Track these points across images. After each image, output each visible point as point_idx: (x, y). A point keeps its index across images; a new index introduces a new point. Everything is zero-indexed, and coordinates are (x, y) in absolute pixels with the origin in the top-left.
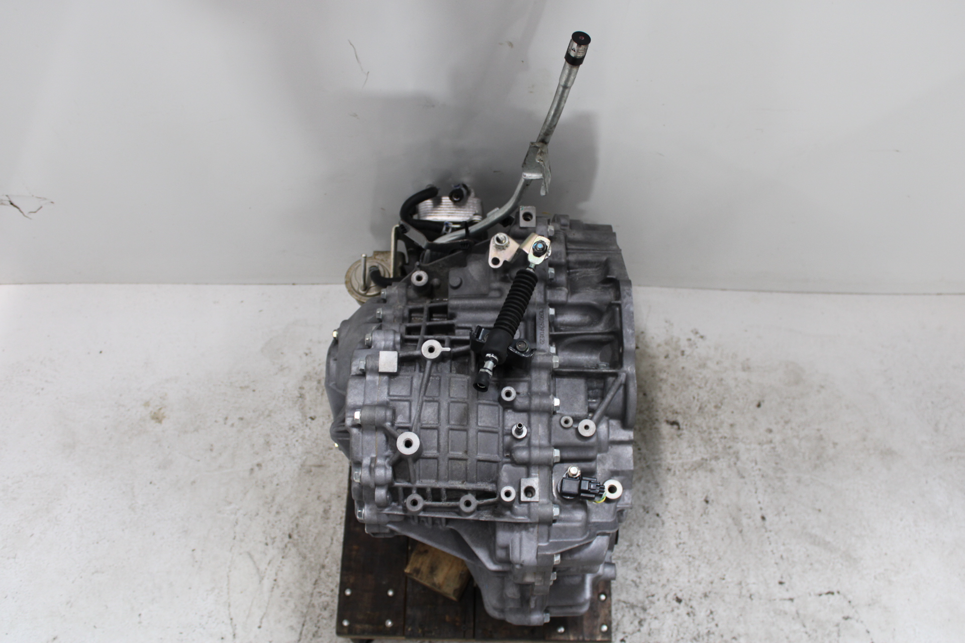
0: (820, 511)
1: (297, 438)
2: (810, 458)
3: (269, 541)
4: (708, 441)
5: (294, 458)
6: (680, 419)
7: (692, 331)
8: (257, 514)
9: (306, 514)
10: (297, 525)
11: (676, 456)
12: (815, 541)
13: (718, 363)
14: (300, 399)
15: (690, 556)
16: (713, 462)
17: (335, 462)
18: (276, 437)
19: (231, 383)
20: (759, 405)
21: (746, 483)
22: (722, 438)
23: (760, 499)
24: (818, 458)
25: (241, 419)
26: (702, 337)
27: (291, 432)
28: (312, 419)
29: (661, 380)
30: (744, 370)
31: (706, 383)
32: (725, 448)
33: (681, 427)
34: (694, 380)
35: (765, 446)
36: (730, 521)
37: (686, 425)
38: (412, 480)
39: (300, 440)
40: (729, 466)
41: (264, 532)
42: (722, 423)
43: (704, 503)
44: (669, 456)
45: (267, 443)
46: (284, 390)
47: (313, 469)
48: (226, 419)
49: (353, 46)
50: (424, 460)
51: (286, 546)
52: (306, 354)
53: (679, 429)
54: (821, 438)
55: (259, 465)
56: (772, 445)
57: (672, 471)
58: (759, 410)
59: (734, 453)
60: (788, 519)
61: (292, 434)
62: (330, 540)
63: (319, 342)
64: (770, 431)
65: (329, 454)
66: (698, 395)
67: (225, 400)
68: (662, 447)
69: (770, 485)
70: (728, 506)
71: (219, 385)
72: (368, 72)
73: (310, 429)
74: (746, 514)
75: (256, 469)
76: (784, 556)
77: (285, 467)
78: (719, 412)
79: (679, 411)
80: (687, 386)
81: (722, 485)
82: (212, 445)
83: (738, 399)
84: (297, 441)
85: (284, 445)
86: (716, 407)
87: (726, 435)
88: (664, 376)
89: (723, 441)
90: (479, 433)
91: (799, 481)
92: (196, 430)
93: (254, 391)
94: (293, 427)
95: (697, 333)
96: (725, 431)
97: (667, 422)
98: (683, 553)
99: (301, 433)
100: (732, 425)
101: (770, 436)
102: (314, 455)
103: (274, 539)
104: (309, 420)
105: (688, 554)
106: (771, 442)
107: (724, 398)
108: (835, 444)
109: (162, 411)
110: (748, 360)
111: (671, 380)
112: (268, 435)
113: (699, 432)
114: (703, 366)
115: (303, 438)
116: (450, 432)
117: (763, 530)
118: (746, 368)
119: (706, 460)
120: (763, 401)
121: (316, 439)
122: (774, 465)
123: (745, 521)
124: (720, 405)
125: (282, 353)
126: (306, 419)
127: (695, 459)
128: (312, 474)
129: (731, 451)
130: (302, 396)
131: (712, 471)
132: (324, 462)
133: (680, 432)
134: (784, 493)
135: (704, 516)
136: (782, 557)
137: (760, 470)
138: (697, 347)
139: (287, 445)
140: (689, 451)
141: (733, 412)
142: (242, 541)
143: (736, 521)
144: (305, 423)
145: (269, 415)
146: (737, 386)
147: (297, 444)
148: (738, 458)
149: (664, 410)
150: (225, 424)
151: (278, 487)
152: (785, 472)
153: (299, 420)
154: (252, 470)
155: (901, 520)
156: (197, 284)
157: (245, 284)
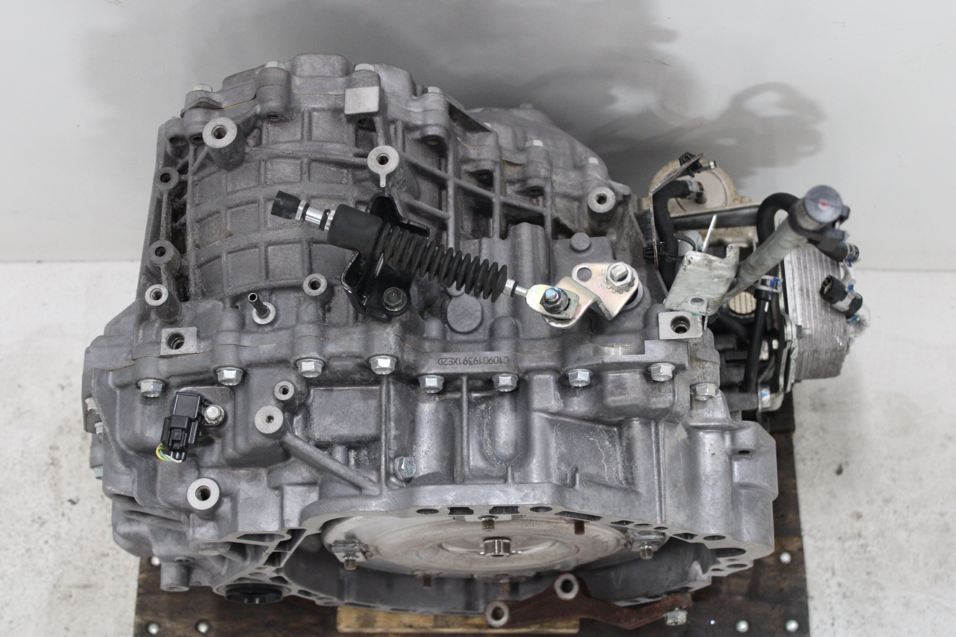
1: (45, 538)
2: (926, 564)
5: (40, 573)
14: (52, 467)
17: (113, 579)
18: (10, 536)
20: (839, 472)
24: (941, 563)
27: (36, 526)
28: (73, 502)
30: (814, 409)
35: (848, 544)
39: (52, 542)
46: (23, 452)
47: (74, 592)
54: (946, 529)
56: (862, 541)
58: (840, 477)
61: (38, 531)
64: (859, 516)
65: (102, 565)
69: (856, 612)
73: (69, 520)
77: (25, 588)
84: (46, 542)
85: (23, 551)
91: (907, 605)
94: (40, 518)
99: (53, 528)
101: (858, 525)
102: (76, 568)
104: (69, 504)
106: (859, 535)
115: (57, 537)
120: (847, 464)
121: (80, 539)
122: (864, 576)
125: (20, 386)
126: (63, 503)
128: (72, 600)
130: (54, 463)
132: (93, 579)
134: (881, 625)
139: (28, 550)
144: (60, 511)
147: (46, 548)
151: (13, 625)
152: (883, 589)
153: (51, 505)
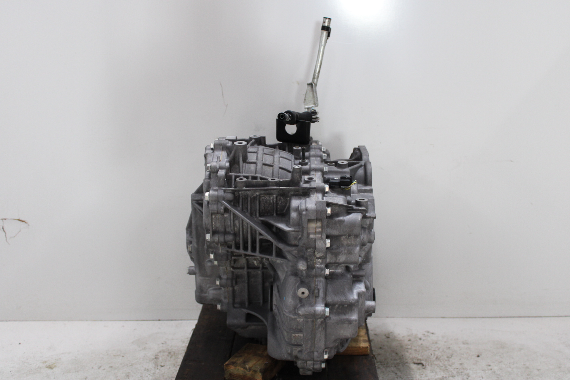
1: (149, 374)
2: (522, 376)
4: (446, 370)
6: (422, 362)
7: (425, 332)
11: (423, 376)
13: (445, 342)
14: (155, 359)
16: (451, 378)
18: (135, 373)
19: (108, 354)
20: (478, 356)
22: (455, 369)
24: (528, 375)
25: (111, 367)
26: (433, 333)
28: (162, 366)
29: (407, 348)
30: (464, 343)
31: (439, 349)
32: (458, 372)
33: (425, 365)
34: (430, 348)
35: (487, 372)
37: (428, 364)
38: (241, 170)
39: (152, 375)
40: (463, 379)
42: (453, 363)
44: (417, 376)
45: (128, 376)
46: (144, 356)
48: (100, 367)
49: (222, 86)
50: (248, 164)
52: (163, 344)
53: (423, 365)
54: (527, 368)
58: (478, 358)
59: (466, 374)
61: (147, 372)
63: (172, 339)
64: (490, 366)
66: (434, 353)
67: (101, 360)
68: (412, 373)
71: (99, 355)
72: (227, 105)
73: (160, 370)
78: (450, 359)
79: (421, 359)
80: (426, 351)
82: (87, 377)
83: (463, 354)
85: (139, 376)
86: (448, 357)
87: (457, 367)
88: (409, 347)
90: (281, 158)
92: (77, 371)
93: (123, 356)
94: (148, 370)
95: (428, 332)
97: (415, 363)
99: (153, 372)
100: (461, 364)
101: (489, 368)
104: (160, 367)
106: (491, 370)
107: (453, 354)
108: (538, 370)
109: (55, 365)
110: (466, 340)
111: (414, 348)
112: (129, 373)
113: (438, 367)
114: (436, 343)
116: (264, 155)
119: (446, 377)
120: (481, 355)
121: (164, 374)
124: (450, 357)
125: (146, 343)
126: (158, 367)
127: (437, 377)
129: (463, 373)
133: (424, 367)
138: (430, 337)
139: (142, 376)
140: (432, 374)
141: (460, 359)
144: (156, 368)
145: (131, 365)
146: (460, 350)
147: (149, 376)
148: (469, 376)
149: (412, 359)
150: (99, 369)
153: (153, 367)
156: (94, 321)
157: (127, 320)
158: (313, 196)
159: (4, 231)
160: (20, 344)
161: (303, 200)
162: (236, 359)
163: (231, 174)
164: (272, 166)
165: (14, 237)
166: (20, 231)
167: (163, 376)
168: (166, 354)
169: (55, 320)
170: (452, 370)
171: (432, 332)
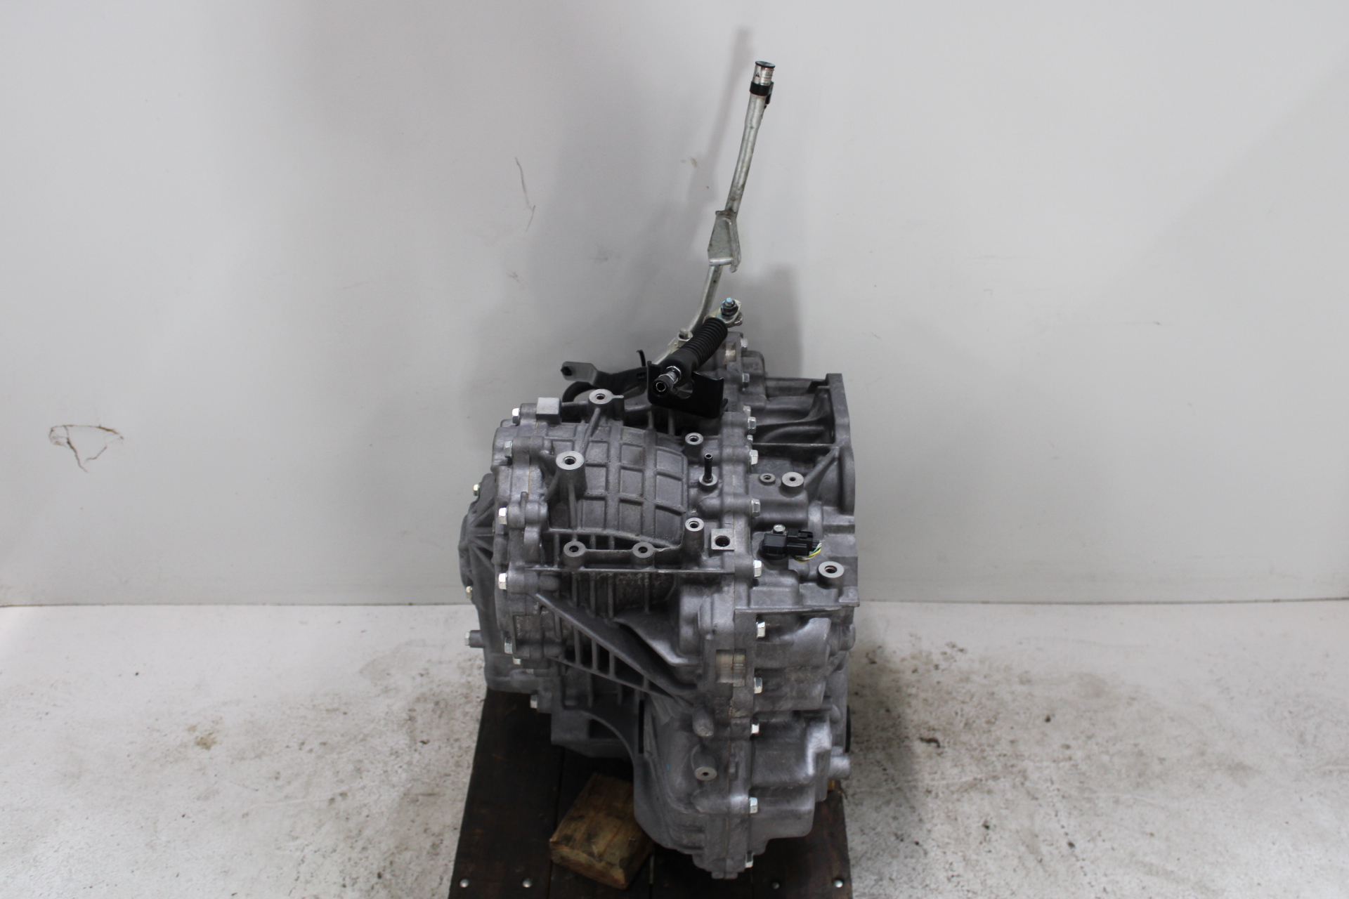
0: (1152, 835)
1: (400, 765)
2: (1128, 776)
3: (348, 881)
4: (981, 760)
5: (394, 786)
6: (939, 736)
7: (947, 645)
8: (334, 851)
9: (406, 849)
10: (391, 863)
11: (937, 776)
12: (1150, 870)
13: (985, 677)
14: (409, 722)
15: (968, 891)
16: (991, 783)
17: (453, 790)
18: (372, 763)
19: (314, 706)
21: (1040, 805)
22: (1000, 755)
23: (1064, 822)
24: (1140, 775)
25: (324, 744)
26: (961, 650)
27: (393, 757)
28: (424, 743)
29: (910, 695)
30: (1022, 682)
31: (972, 697)
32: (1005, 766)
33: (941, 744)
34: (954, 694)
35: (1061, 764)
36: (1022, 849)
37: (949, 742)
38: (573, 523)
39: (405, 767)
40: (1014, 787)
41: (341, 872)
42: (998, 740)
43: (983, 829)
44: (926, 776)
45: (359, 770)
46: (387, 713)
47: (420, 798)
48: (303, 744)
49: (520, 168)
50: (589, 502)
51: (373, 888)
52: (422, 675)
53: (939, 746)
54: (1140, 754)
55: (343, 795)
56: (1072, 762)
57: (933, 793)
58: (1049, 724)
59: (1020, 772)
60: (1108, 845)
61: (395, 760)
62: (438, 880)
63: (440, 663)
64: (1068, 747)
65: (444, 781)
66: (962, 710)
67: (303, 724)
68: (917, 767)
69: (1075, 807)
70: (1017, 832)
71: (298, 708)
72: (534, 207)
73: (420, 753)
74: (1045, 841)
75: (339, 798)
76: (1109, 889)
77: (380, 796)
78: (993, 728)
79: (936, 727)
80: (946, 702)
81: (1007, 808)
82: (278, 773)
83: (1018, 714)
84: (401, 767)
85: (382, 772)
86: (988, 722)
87: (1005, 752)
88: (913, 691)
89: (1002, 759)
90: (658, 477)
91: (1117, 802)
92: (259, 756)
93: (345, 713)
94: (397, 752)
95: (954, 646)
96: (1004, 747)
97: (922, 739)
98: (959, 887)
99: (407, 758)
100: (1012, 742)
101: (1068, 753)
102: (423, 783)
103: (355, 881)
104: (421, 744)
105: (965, 888)
106: (1070, 759)
107: (998, 713)
108: (1162, 760)
109: (213, 736)
110: (1027, 672)
111: (922, 695)
112: (360, 761)
113: (967, 749)
114: (967, 680)
115: (410, 763)
116: (622, 471)
117: (1074, 859)
118: (1025, 680)
119: (981, 780)
120: (1054, 715)
121: (428, 764)
122: (1078, 784)
123: (1044, 849)
124: (993, 720)
125: (388, 674)
126: (416, 743)
127: (964, 779)
128: (418, 803)
129: (1015, 770)
130: (411, 719)
131: (989, 792)
132: (437, 790)
133: (940, 750)
134: (1098, 816)
135: (984, 844)
136: (1105, 889)
137: (1058, 790)
138: (955, 661)
139: (386, 772)
140: (956, 771)
141: (1012, 728)
142: (307, 882)
143: (1033, 850)
144: (414, 748)
145: (363, 740)
146: (1014, 700)
147: (400, 771)
148: (1025, 778)
149: (917, 727)
150: (300, 749)
151: (368, 819)
152: (1095, 792)
153: (406, 744)
154: (332, 800)
155: (1274, 844)
156: (279, 604)
157: (344, 605)
158: (728, 592)
159: (72, 447)
160: (137, 674)
161: (708, 596)
162: (573, 826)
163: (551, 530)
164: (640, 504)
165: (95, 458)
166: (105, 448)
167: (429, 771)
168: (431, 706)
169: (200, 604)
170: (994, 759)
171: (961, 646)
